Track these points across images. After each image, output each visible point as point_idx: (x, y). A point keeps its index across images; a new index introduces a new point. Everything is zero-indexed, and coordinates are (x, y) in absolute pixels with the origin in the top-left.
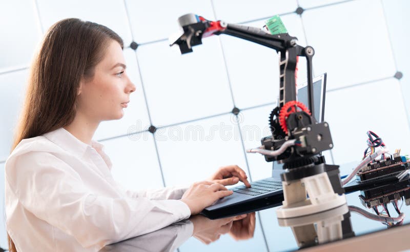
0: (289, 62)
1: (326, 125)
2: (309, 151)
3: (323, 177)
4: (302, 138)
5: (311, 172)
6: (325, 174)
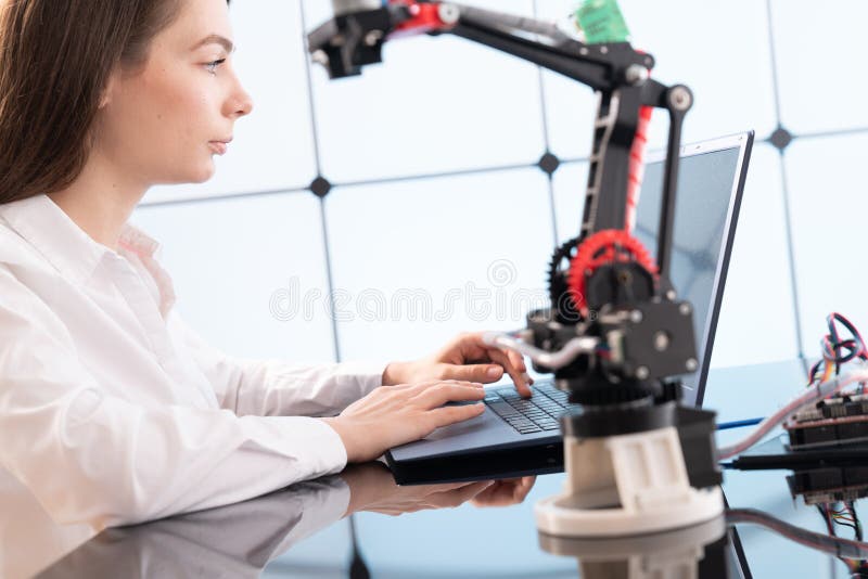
0: (618, 126)
1: (685, 309)
2: (628, 371)
3: (665, 442)
4: (614, 338)
5: (636, 424)
6: (671, 435)
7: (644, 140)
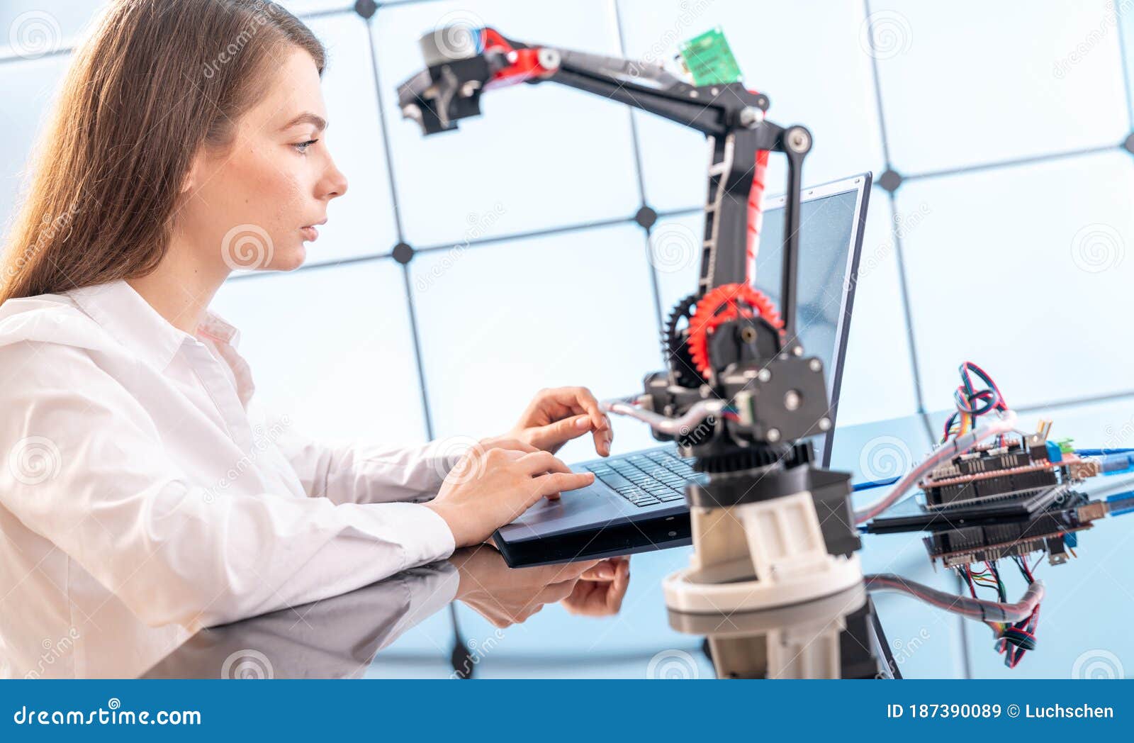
0: (735, 174)
1: (815, 365)
2: (758, 435)
3: (800, 508)
4: (742, 399)
5: (766, 490)
6: (805, 499)
7: (762, 187)
